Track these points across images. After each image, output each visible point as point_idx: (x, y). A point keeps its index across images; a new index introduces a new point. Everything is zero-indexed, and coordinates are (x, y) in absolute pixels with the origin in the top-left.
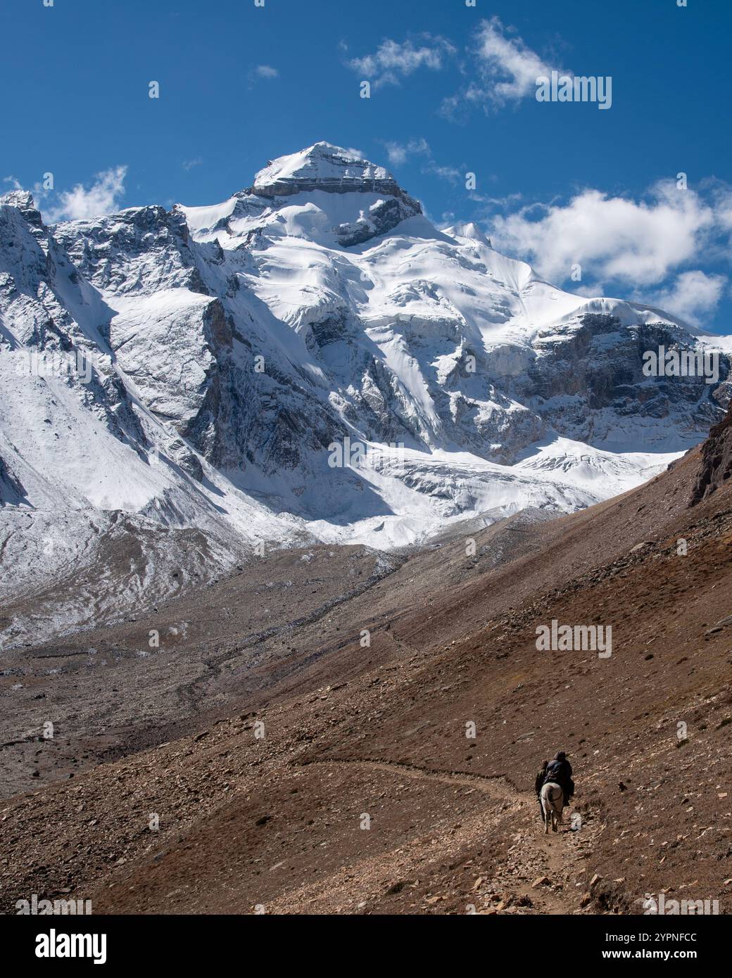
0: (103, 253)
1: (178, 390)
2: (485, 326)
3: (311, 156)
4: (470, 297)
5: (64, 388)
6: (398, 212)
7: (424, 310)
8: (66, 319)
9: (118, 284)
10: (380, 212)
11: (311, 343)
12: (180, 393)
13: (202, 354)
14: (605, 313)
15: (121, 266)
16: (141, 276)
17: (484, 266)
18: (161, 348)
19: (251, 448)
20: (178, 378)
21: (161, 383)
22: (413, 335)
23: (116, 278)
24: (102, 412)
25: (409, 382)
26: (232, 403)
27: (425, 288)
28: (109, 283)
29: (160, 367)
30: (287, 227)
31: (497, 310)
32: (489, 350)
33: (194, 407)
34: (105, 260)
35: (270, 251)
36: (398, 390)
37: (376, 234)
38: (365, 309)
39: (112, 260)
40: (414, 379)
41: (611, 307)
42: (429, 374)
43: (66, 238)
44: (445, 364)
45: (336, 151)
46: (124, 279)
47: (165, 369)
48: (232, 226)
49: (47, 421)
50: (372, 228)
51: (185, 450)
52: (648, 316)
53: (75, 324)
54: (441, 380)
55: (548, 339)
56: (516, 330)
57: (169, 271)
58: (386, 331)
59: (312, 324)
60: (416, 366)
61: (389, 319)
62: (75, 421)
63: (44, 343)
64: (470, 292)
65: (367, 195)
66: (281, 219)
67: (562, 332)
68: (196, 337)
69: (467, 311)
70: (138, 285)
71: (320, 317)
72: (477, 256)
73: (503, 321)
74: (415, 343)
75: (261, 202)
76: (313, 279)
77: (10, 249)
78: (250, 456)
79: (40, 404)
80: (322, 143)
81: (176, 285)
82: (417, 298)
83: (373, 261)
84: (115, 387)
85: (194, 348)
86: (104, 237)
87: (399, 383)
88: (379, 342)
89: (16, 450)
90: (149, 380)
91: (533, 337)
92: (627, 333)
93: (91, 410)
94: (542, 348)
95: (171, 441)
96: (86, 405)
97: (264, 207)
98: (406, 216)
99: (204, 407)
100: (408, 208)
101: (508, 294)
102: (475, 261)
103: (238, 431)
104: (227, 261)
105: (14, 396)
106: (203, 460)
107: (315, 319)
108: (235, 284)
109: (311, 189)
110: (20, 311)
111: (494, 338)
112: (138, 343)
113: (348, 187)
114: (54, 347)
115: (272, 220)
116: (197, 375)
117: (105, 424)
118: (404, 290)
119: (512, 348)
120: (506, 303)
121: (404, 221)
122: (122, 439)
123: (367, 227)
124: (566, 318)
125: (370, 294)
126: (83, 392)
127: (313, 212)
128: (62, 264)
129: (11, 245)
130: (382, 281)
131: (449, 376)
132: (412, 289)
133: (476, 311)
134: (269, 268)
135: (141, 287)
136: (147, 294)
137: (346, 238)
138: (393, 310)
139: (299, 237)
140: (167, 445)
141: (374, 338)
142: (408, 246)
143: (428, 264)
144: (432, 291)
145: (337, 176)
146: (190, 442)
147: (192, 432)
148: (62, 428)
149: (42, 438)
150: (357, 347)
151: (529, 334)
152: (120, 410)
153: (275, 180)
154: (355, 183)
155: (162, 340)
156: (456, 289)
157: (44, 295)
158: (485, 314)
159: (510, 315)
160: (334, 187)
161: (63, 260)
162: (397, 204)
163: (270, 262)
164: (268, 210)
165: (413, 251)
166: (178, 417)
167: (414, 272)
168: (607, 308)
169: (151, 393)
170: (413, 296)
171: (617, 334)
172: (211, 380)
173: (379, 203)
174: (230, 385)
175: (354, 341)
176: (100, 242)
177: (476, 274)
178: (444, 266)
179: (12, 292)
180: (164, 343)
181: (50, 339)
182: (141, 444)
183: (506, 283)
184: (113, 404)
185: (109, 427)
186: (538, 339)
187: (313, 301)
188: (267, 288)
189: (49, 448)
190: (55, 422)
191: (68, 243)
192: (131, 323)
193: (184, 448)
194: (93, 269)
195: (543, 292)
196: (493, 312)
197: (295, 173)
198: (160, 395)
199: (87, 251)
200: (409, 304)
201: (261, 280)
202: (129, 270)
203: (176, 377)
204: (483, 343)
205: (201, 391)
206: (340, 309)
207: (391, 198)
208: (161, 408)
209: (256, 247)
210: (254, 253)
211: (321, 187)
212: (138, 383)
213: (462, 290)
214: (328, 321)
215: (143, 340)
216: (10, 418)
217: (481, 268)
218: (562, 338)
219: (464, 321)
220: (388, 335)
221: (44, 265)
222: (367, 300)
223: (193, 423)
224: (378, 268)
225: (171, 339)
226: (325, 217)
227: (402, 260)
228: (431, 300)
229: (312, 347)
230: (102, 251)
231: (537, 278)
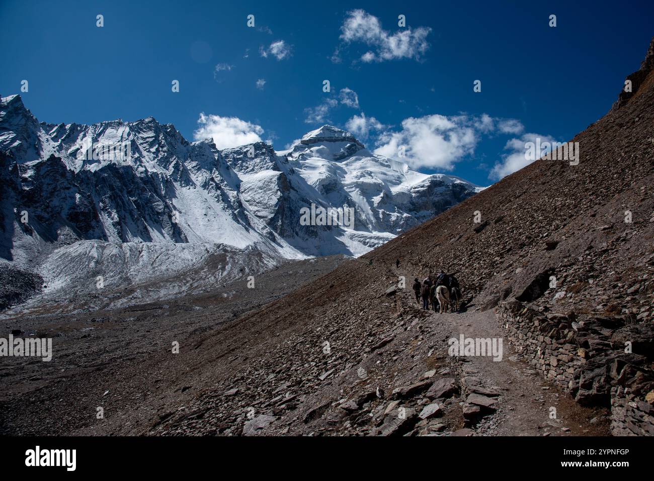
0: (240, 159)
1: (266, 206)
2: (391, 186)
3: (322, 130)
4: (385, 176)
5: (215, 203)
6: (356, 148)
7: (367, 180)
8: (222, 181)
9: (245, 170)
10: (349, 148)
11: (323, 192)
12: (267, 208)
13: (276, 192)
14: (438, 179)
15: (247, 163)
16: (254, 166)
17: (389, 165)
18: (260, 191)
19: (297, 230)
20: (266, 202)
21: (259, 204)
22: (363, 189)
23: (244, 168)
24: (230, 212)
25: (362, 206)
26: (290, 213)
27: (367, 173)
28: (242, 170)
29: (259, 198)
30: (314, 154)
31: (396, 180)
32: (394, 194)
33: (272, 213)
34: (240, 162)
35: (307, 161)
36: (358, 209)
37: (347, 156)
38: (344, 181)
39: (243, 161)
40: (364, 204)
41: (441, 177)
42: (371, 204)
43: (226, 154)
44: (377, 199)
45: (332, 128)
46: (247, 168)
47: (261, 199)
48: (293, 155)
49: (205, 215)
50: (346, 154)
51: (268, 229)
52: (455, 180)
53: (226, 183)
54: (375, 205)
55: (417, 189)
56: (404, 187)
57: (265, 164)
58: (353, 187)
59: (323, 185)
60: (365, 200)
61: (353, 183)
62: (218, 215)
63: (209, 186)
64: (385, 174)
65: (344, 142)
66: (311, 151)
67: (422, 187)
68: (274, 186)
69: (384, 181)
70: (253, 170)
71: (327, 182)
72: (387, 162)
73: (398, 184)
74: (364, 192)
75: (304, 146)
76: (323, 170)
77: (202, 157)
78: (297, 234)
79: (203, 208)
80: (326, 125)
81: (267, 169)
82: (365, 176)
83: (347, 165)
84: (237, 203)
85: (273, 190)
86: (241, 153)
87: (358, 206)
88: (350, 192)
89: (189, 225)
90: (255, 203)
91: (411, 189)
92: (447, 186)
93: (226, 211)
94: (415, 193)
95: (262, 226)
96: (224, 209)
97: (305, 148)
98: (359, 150)
99: (277, 213)
100: (359, 147)
101: (399, 174)
102: (386, 164)
103: (292, 223)
104: (290, 164)
105: (193, 206)
106: (276, 234)
107: (324, 183)
108: (293, 172)
109: (323, 141)
110: (200, 175)
111: (395, 190)
112: (251, 190)
113: (336, 140)
114: (212, 187)
115: (308, 151)
116: (274, 200)
117: (231, 217)
118: (359, 174)
119: (403, 193)
120: (399, 178)
121: (358, 152)
122: (238, 222)
123: (344, 153)
124: (423, 181)
125: (346, 176)
126: (223, 204)
127: (323, 148)
128: (224, 163)
129: (203, 155)
130: (351, 172)
131: (378, 203)
132: (362, 173)
133: (387, 181)
134: (306, 167)
135: (254, 170)
136: (256, 173)
137: (336, 157)
138: (355, 180)
139: (318, 157)
140: (260, 227)
141: (348, 190)
142: (360, 160)
143: (368, 165)
144: (370, 174)
145: (332, 136)
146: (271, 227)
147: (271, 223)
148: (212, 218)
149: (202, 222)
150: (341, 193)
151: (409, 188)
152: (238, 212)
153: (309, 138)
154: (339, 138)
155: (261, 188)
156: (379, 173)
157: (214, 173)
158: (391, 182)
159: (401, 182)
160: (331, 140)
161: (224, 162)
162: (355, 145)
163: (307, 165)
164: (307, 149)
165: (361, 161)
166: (266, 217)
167: (362, 168)
168: (439, 177)
169: (255, 208)
170: (362, 176)
171: (444, 187)
172: (280, 203)
173: (348, 145)
174: (289, 206)
175: (340, 192)
176: (239, 155)
177: (387, 168)
178: (374, 166)
179: (198, 168)
180: (261, 189)
181: (211, 184)
182: (248, 226)
183: (398, 170)
184: (236, 210)
185: (232, 218)
186: (413, 190)
187: (324, 176)
188: (305, 173)
189: (205, 225)
190: (209, 215)
191: (227, 156)
192: (249, 182)
193: (267, 229)
194: (236, 165)
195: (413, 173)
196: (394, 181)
197: (316, 135)
198: (258, 209)
199: (234, 158)
200: (361, 179)
201: (303, 170)
202: (249, 165)
203: (265, 202)
204: (391, 191)
205: (276, 206)
206: (334, 180)
207: (353, 143)
208: (259, 214)
209: (302, 160)
210: (301, 162)
211: (327, 140)
212: (250, 205)
213: (382, 173)
214: (329, 184)
215: (253, 188)
216: (189, 213)
217: (389, 166)
218: (422, 189)
219: (383, 184)
220: (353, 189)
221: (216, 163)
222: (345, 178)
223: (272, 219)
224: (348, 167)
225: (265, 187)
226: (328, 150)
227: (358, 164)
228: (370, 177)
229: (323, 194)
230: (239, 158)
231: (410, 168)
